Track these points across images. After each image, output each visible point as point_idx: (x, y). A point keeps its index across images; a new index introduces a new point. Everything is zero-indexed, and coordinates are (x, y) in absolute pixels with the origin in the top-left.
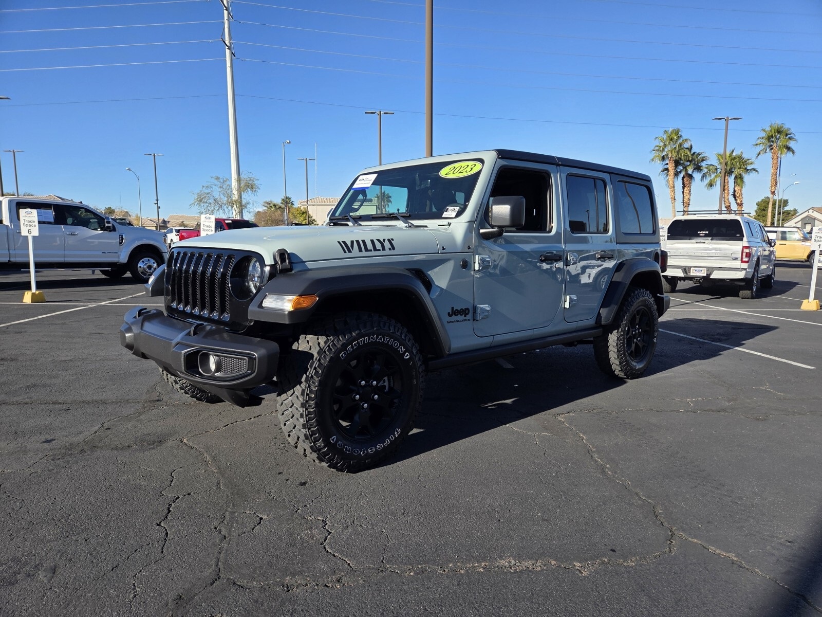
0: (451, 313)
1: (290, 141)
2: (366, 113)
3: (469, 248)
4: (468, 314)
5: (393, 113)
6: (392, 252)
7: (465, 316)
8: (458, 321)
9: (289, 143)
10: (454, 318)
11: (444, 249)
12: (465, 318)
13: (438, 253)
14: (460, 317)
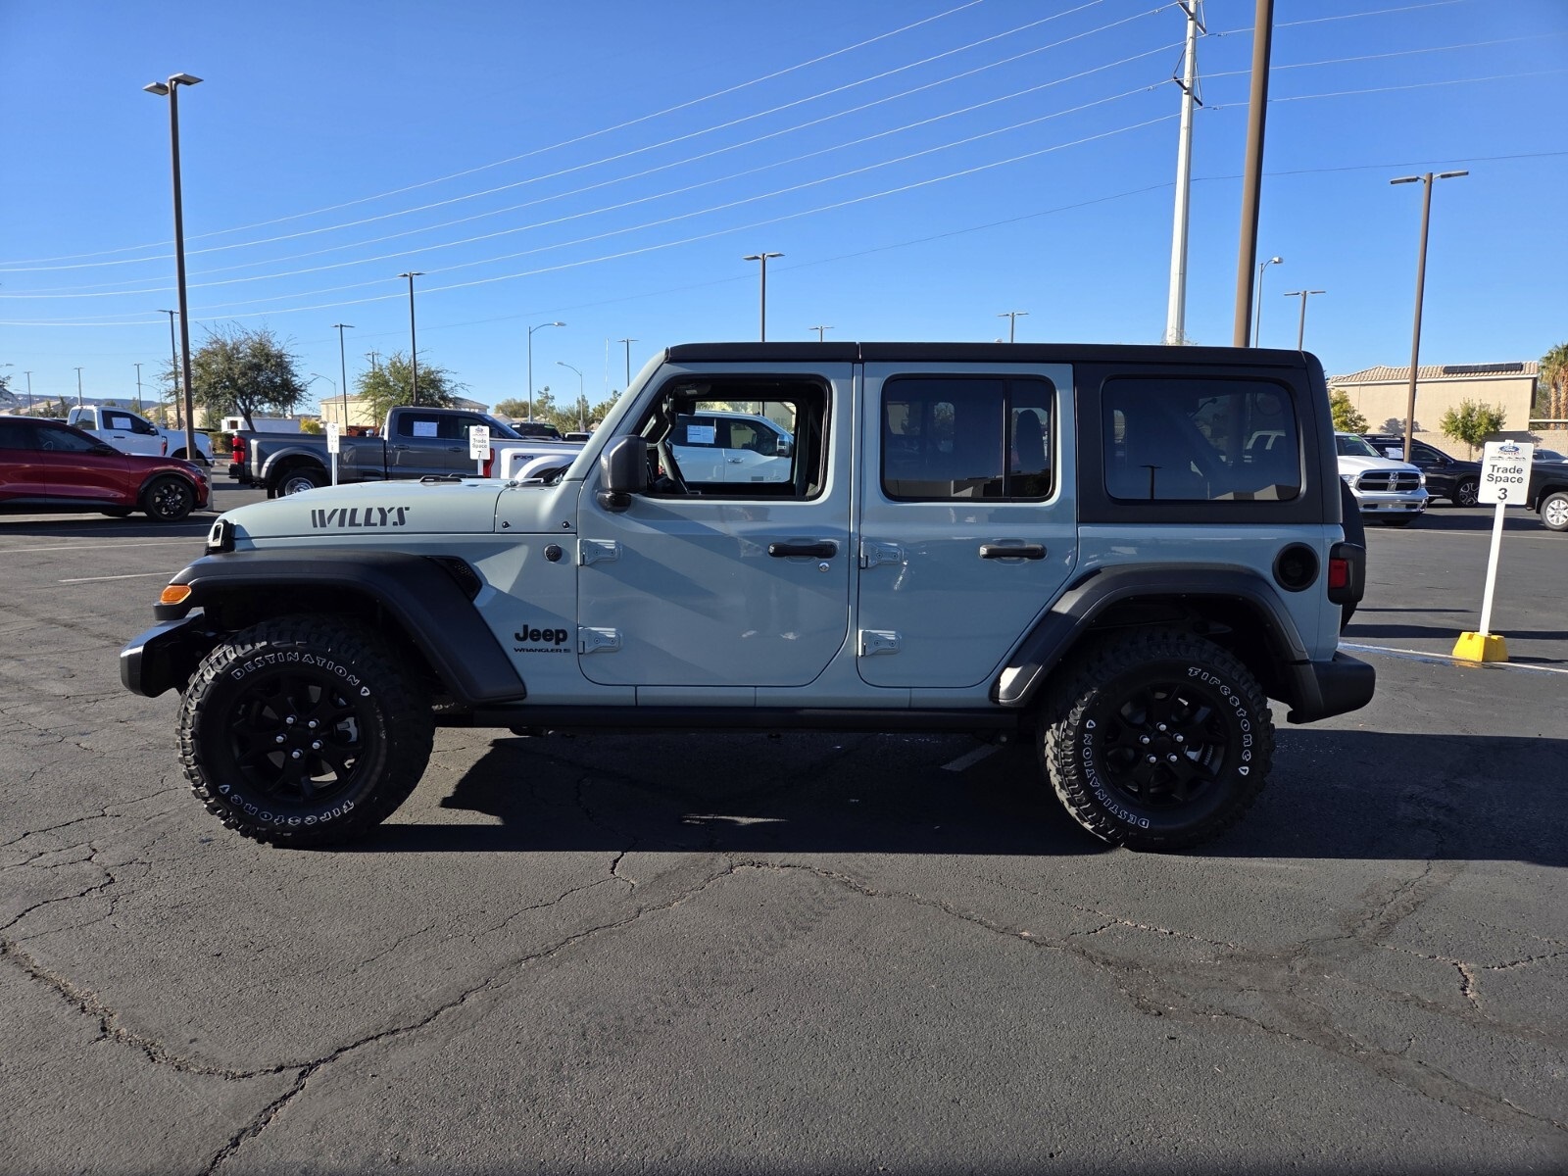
0: (522, 635)
1: (1280, 259)
2: (1392, 183)
3: (568, 525)
4: (564, 639)
5: (1467, 173)
6: (399, 528)
7: (557, 643)
8: (540, 650)
9: (1280, 261)
10: (529, 643)
11: (507, 525)
12: (557, 647)
13: (494, 532)
14: (542, 644)
